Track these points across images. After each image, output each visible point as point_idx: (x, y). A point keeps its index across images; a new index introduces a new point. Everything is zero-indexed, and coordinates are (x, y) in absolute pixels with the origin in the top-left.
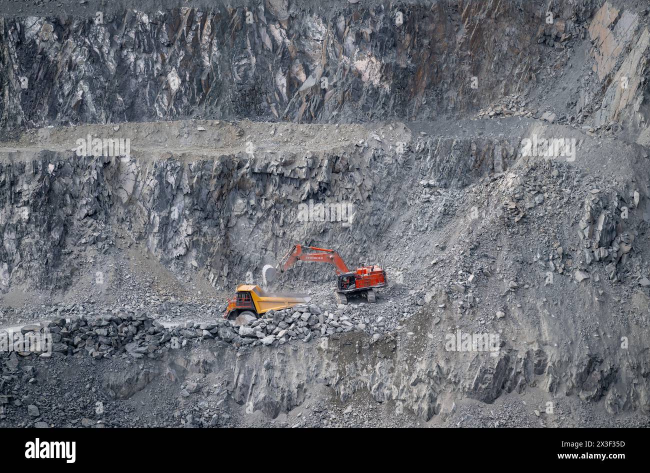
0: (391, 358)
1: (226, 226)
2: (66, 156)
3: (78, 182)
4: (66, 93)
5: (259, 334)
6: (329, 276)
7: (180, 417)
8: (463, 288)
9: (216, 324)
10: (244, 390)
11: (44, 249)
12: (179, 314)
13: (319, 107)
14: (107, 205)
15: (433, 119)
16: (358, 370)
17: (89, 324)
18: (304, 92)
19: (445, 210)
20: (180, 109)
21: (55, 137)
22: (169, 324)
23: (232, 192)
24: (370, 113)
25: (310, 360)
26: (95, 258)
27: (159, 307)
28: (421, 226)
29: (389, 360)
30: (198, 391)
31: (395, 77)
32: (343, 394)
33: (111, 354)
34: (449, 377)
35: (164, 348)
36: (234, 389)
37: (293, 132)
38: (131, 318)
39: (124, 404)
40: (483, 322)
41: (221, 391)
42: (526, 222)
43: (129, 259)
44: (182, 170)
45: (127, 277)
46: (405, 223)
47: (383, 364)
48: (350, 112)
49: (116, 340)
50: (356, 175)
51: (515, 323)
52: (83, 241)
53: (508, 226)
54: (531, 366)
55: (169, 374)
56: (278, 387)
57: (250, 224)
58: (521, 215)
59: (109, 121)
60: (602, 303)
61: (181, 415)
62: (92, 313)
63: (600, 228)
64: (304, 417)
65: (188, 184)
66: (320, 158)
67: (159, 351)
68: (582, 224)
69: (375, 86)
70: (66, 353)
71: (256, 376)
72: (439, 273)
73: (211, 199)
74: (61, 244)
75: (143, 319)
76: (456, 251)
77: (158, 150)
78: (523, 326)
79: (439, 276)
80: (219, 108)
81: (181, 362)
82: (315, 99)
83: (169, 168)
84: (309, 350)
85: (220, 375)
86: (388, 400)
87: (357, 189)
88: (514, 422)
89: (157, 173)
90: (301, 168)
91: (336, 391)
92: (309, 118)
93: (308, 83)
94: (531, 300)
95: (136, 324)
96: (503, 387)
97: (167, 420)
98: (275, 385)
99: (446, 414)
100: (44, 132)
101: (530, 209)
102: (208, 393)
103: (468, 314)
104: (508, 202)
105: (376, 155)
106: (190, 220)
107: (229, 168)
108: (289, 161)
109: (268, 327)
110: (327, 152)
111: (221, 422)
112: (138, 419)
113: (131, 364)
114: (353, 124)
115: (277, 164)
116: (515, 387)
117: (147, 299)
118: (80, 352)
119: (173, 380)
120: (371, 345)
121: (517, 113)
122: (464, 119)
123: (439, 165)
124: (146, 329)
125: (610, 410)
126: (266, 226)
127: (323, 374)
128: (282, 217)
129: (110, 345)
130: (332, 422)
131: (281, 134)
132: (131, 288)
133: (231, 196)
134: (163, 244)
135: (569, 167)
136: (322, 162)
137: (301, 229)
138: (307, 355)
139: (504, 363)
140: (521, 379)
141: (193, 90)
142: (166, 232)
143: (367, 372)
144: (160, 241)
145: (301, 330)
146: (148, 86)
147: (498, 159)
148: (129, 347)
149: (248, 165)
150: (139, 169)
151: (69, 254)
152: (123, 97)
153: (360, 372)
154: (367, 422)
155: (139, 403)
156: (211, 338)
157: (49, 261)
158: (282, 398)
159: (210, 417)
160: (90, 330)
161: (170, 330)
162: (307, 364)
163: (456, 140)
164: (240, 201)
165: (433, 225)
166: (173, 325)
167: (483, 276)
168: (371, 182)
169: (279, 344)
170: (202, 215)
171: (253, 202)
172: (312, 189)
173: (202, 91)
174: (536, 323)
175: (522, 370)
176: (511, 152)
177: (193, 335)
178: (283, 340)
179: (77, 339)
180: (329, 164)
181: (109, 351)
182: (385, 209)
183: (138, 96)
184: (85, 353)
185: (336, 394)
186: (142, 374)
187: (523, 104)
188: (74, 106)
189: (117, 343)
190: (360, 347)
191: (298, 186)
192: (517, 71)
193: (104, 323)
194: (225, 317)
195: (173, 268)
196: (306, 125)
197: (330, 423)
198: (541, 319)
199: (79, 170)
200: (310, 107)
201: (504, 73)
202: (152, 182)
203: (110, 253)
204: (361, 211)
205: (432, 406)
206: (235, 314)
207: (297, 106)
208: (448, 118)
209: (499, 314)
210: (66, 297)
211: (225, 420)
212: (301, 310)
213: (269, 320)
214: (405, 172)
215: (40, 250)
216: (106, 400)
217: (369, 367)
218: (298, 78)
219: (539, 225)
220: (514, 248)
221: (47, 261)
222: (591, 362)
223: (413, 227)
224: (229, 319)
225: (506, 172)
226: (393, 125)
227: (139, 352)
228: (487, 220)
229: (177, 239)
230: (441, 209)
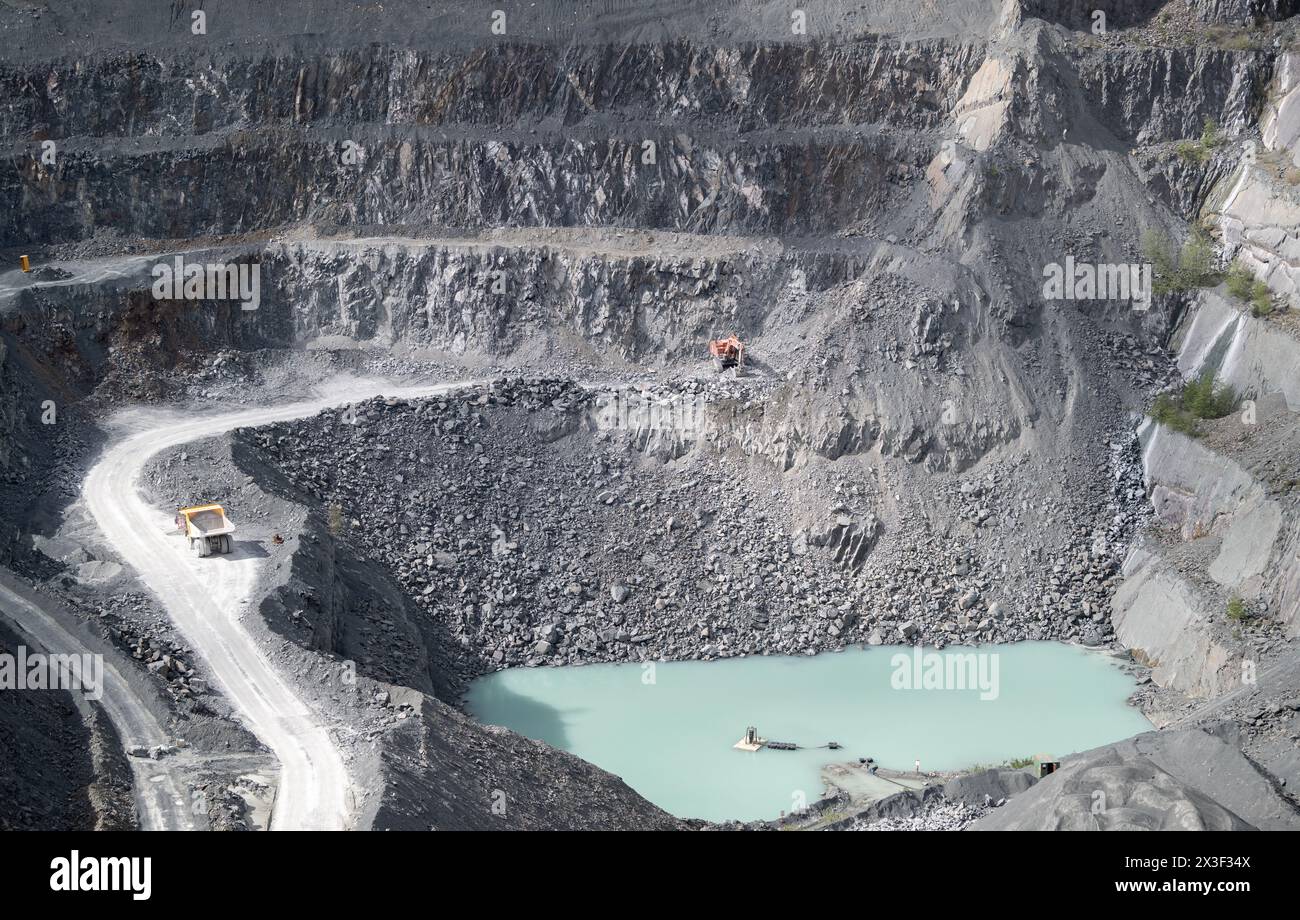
0: (759, 422)
1: (636, 312)
2: (513, 252)
3: (521, 272)
4: (516, 202)
7: (592, 459)
8: (818, 369)
10: (643, 440)
11: (493, 323)
12: (595, 379)
13: (712, 223)
14: (543, 291)
15: (801, 236)
16: (732, 430)
17: (525, 383)
18: (701, 210)
19: (807, 308)
20: (604, 219)
21: (505, 236)
22: (587, 387)
23: (641, 286)
24: (752, 229)
26: (532, 332)
27: (580, 373)
28: (788, 320)
29: (757, 423)
30: (608, 439)
31: (773, 201)
32: (720, 448)
33: (541, 407)
34: (803, 439)
35: (582, 404)
36: (636, 439)
37: (691, 241)
38: (558, 380)
40: (832, 397)
41: (625, 441)
42: (869, 321)
43: (558, 334)
44: (603, 266)
45: (556, 348)
46: (775, 317)
47: (752, 426)
48: (737, 228)
49: (545, 397)
50: (739, 277)
51: (858, 399)
52: (524, 318)
53: (856, 323)
54: (867, 434)
55: (585, 425)
56: (669, 440)
57: (654, 311)
58: (866, 315)
59: (548, 225)
60: (926, 386)
62: (528, 375)
63: (927, 327)
64: (689, 464)
65: (608, 278)
66: (712, 263)
67: (578, 407)
68: (914, 324)
69: (757, 208)
70: (506, 404)
72: (800, 357)
73: (625, 291)
74: (506, 320)
75: (567, 381)
76: (814, 341)
77: (585, 250)
78: (863, 402)
79: (800, 360)
80: (635, 219)
81: (595, 416)
82: (710, 216)
83: (593, 265)
86: (755, 454)
87: (739, 288)
88: (852, 476)
89: (584, 268)
90: (696, 270)
91: (715, 445)
92: (704, 231)
93: (705, 203)
94: (870, 381)
95: (561, 385)
96: (845, 449)
97: (582, 461)
98: (668, 438)
99: (800, 467)
100: (497, 232)
101: (873, 310)
102: (615, 441)
103: (821, 390)
104: (856, 304)
105: (755, 262)
106: (608, 306)
107: (639, 267)
108: (687, 264)
110: (717, 258)
111: (624, 464)
112: (559, 459)
113: (556, 416)
114: (739, 237)
115: (678, 265)
116: (854, 449)
117: (571, 366)
118: (517, 405)
119: (588, 430)
120: (743, 411)
121: (867, 235)
122: (825, 237)
124: (569, 389)
125: (927, 470)
126: (667, 314)
127: (705, 431)
128: (680, 307)
129: (541, 400)
131: (682, 242)
132: (559, 357)
133: (640, 289)
134: (586, 324)
135: (906, 279)
136: (712, 266)
137: (693, 318)
139: (847, 429)
140: (859, 443)
141: (615, 204)
142: (588, 315)
143: (740, 431)
144: (583, 321)
145: (690, 396)
146: (580, 199)
147: (851, 269)
148: (555, 403)
149: (655, 265)
150: (570, 264)
151: (512, 328)
152: (560, 207)
153: (734, 431)
154: (737, 470)
155: (561, 446)
157: (497, 333)
158: (673, 449)
159: (616, 460)
160: (526, 388)
161: (588, 391)
163: (818, 254)
164: (647, 293)
165: (797, 319)
166: (590, 387)
167: (834, 361)
168: (750, 283)
170: (617, 302)
171: (657, 294)
172: (704, 287)
173: (622, 206)
174: (873, 400)
175: (861, 436)
176: (861, 265)
179: (516, 395)
180: (718, 268)
181: (540, 405)
182: (760, 305)
183: (571, 207)
184: (521, 406)
185: (714, 447)
186: (564, 424)
187: (872, 228)
188: (522, 212)
189: (546, 399)
190: (735, 411)
191: (693, 284)
192: (869, 202)
193: (537, 383)
195: (592, 343)
196: (702, 236)
197: (709, 469)
198: (878, 397)
199: (523, 263)
200: (705, 222)
201: (858, 203)
202: (580, 275)
203: (544, 329)
204: (741, 306)
205: (789, 460)
207: (695, 221)
208: (813, 236)
209: (845, 391)
210: (508, 361)
211: (627, 463)
214: (777, 277)
215: (490, 324)
217: (742, 427)
218: (697, 199)
219: (880, 323)
220: (859, 340)
221: (495, 333)
222: (914, 432)
223: (781, 320)
225: (856, 280)
226: (770, 239)
227: (563, 407)
228: (838, 318)
229: (597, 322)
230: (804, 307)
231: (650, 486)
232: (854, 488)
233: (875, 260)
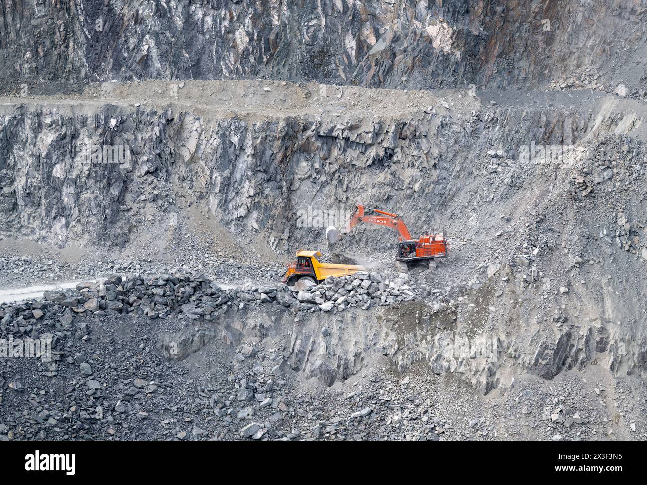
0: (451, 330)
1: (289, 189)
2: (129, 111)
3: (140, 137)
4: (131, 48)
5: (318, 300)
6: (391, 244)
7: (234, 381)
8: (527, 261)
9: (275, 288)
10: (300, 356)
11: (102, 205)
12: (237, 276)
13: (388, 72)
14: (168, 163)
15: (504, 89)
16: (417, 341)
17: (145, 282)
18: (374, 55)
19: (512, 181)
20: (247, 68)
21: (118, 92)
22: (227, 286)
23: (296, 155)
24: (440, 79)
25: (369, 329)
26: (154, 216)
27: (217, 268)
28: (487, 197)
29: (449, 332)
30: (253, 355)
31: (466, 44)
32: (401, 364)
33: (167, 314)
34: (509, 351)
35: (221, 310)
36: (291, 354)
37: (360, 95)
38: (188, 278)
39: (178, 365)
40: (545, 297)
41: (277, 356)
42: (593, 197)
43: (188, 218)
44: (246, 129)
45: (186, 237)
46: (471, 193)
47: (443, 336)
48: (420, 78)
49: (172, 300)
50: (423, 143)
51: (579, 299)
52: (143, 198)
53: (576, 200)
54: (593, 344)
55: (225, 337)
56: (335, 355)
57: (313, 187)
58: (589, 189)
59: (174, 77)
61: (236, 379)
62: (149, 272)
64: (360, 386)
65: (252, 145)
66: (388, 122)
67: (215, 314)
69: (445, 53)
70: (121, 311)
71: (313, 342)
72: (504, 246)
73: (275, 161)
74: (120, 200)
75: (200, 280)
76: (521, 223)
77: (223, 109)
78: (587, 303)
79: (503, 249)
80: (286, 68)
81: (237, 325)
82: (385, 64)
83: (233, 128)
84: (368, 318)
85: (277, 340)
86: (447, 372)
87: (423, 156)
88: (573, 399)
89: (221, 132)
90: (367, 133)
91: (394, 361)
92: (378, 83)
93: (378, 47)
94: (596, 276)
95: (193, 284)
96: (564, 364)
97: (221, 384)
98: (332, 353)
99: (505, 389)
100: (108, 86)
101: (598, 183)
102: (264, 358)
103: (531, 288)
104: (576, 176)
105: (444, 123)
106: (253, 181)
107: (293, 130)
108: (356, 125)
109: (327, 294)
110: (394, 118)
111: (276, 387)
112: (191, 381)
113: (187, 325)
114: (422, 91)
115: (343, 127)
116: (575, 364)
117: (205, 260)
118: (135, 311)
119: (229, 343)
120: (431, 316)
121: (589, 86)
122: (535, 90)
123: (508, 136)
124: (203, 290)
126: (329, 191)
127: (381, 343)
128: (346, 182)
129: (166, 305)
130: (388, 392)
131: (348, 98)
132: (190, 248)
133: (295, 159)
134: (224, 204)
135: (640, 143)
136: (388, 128)
137: (364, 195)
138: (365, 323)
139: (565, 339)
140: (582, 356)
141: (261, 49)
142: (227, 193)
143: (426, 343)
144: (221, 201)
145: (361, 298)
146: (216, 43)
147: (568, 131)
148: (185, 308)
149: (313, 128)
150: (203, 127)
151: (128, 210)
152: (189, 53)
153: (418, 343)
154: (424, 393)
155: (193, 365)
156: (269, 302)
157: (108, 217)
158: (339, 366)
159: (265, 382)
160: (147, 289)
161: (228, 292)
162: (366, 332)
163: (525, 111)
164: (304, 164)
165: (499, 196)
166: (231, 287)
167: (549, 249)
168: (437, 150)
169: (338, 311)
170: (265, 176)
171: (317, 165)
172: (378, 155)
173: (270, 51)
174: (600, 300)
175: (584, 347)
176: (582, 125)
177: (251, 298)
178: (342, 306)
179: (132, 298)
180: (396, 131)
181: (165, 311)
182: (451, 178)
183: (204, 53)
184: (140, 312)
185: (393, 364)
186: (197, 335)
187: (596, 77)
188: (140, 60)
189: (173, 303)
190: (420, 317)
191: (363, 151)
192: (590, 43)
193: (161, 282)
194: (284, 282)
195: (233, 229)
196: (374, 89)
197: (386, 393)
198: (605, 296)
199: (141, 126)
200: (379, 71)
201: (577, 45)
202: (216, 141)
203: (169, 212)
204: (426, 179)
205: (490, 379)
206: (293, 279)
207: (365, 69)
208: (519, 88)
209: (563, 289)
210: (124, 254)
211: (280, 386)
212: (361, 277)
213: (328, 286)
214: (473, 142)
215: (99, 206)
216: (160, 361)
217: (429, 338)
218: (368, 41)
219: (606, 200)
220: (580, 222)
221: (106, 217)
223: (478, 197)
224: (288, 284)
225: (576, 145)
226: (463, 92)
227: (195, 314)
228: (554, 193)
229: (238, 200)
230: (508, 180)
231: (310, 416)
232: (577, 416)
233: (599, 119)
